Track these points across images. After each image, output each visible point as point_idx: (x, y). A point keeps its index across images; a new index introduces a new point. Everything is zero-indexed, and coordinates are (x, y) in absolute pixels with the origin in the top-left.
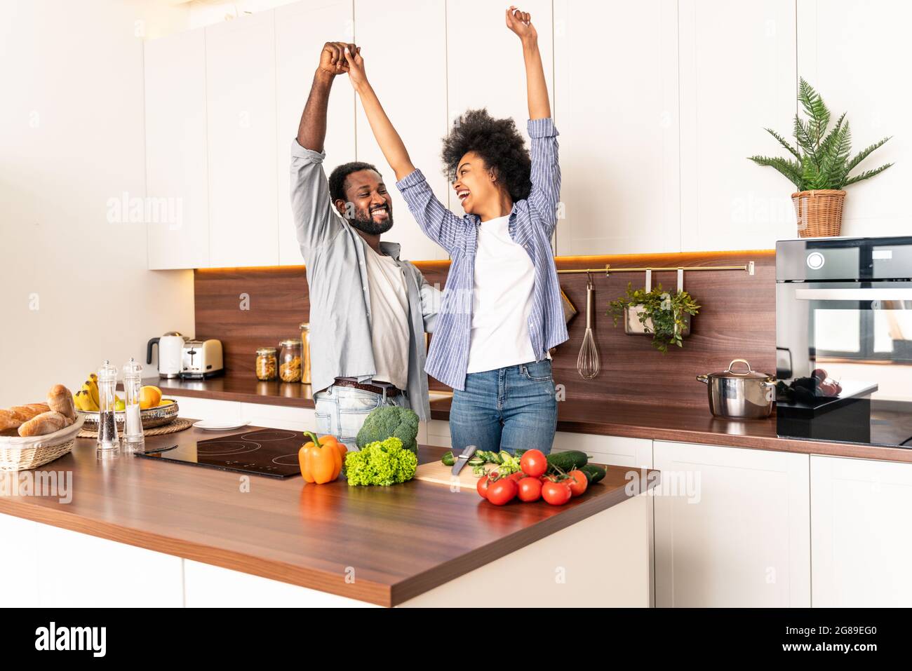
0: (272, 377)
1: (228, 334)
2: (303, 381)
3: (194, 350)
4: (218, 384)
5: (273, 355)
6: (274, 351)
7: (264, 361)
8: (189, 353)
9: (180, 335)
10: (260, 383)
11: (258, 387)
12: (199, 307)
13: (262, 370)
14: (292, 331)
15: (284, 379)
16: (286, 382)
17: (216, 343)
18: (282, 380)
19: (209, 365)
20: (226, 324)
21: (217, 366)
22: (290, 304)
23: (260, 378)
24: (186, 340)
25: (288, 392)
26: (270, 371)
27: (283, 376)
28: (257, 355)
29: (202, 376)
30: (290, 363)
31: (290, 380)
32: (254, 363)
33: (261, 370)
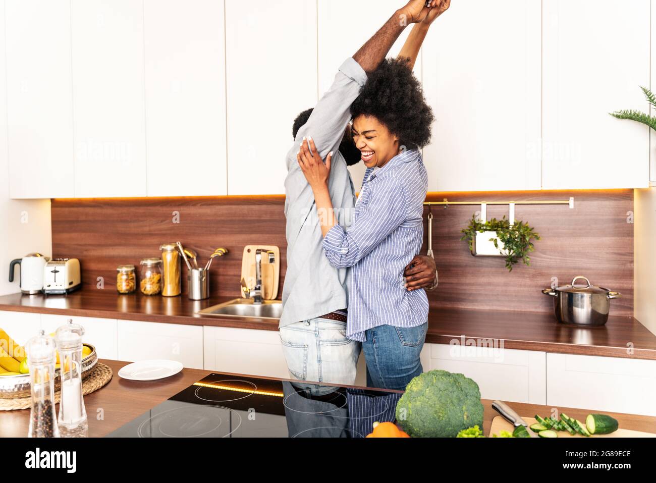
0: (132, 290)
1: (85, 253)
2: (164, 294)
3: (57, 269)
4: (77, 298)
5: (132, 271)
6: (133, 268)
7: (125, 277)
8: (52, 272)
9: (41, 255)
10: (121, 296)
11: (119, 302)
12: (54, 231)
13: (123, 285)
14: (150, 251)
15: (145, 292)
16: (147, 295)
17: (74, 262)
18: (143, 293)
19: (71, 281)
20: (85, 245)
21: (76, 282)
22: (146, 229)
23: (121, 292)
24: (47, 260)
25: (149, 307)
26: (130, 285)
27: (145, 290)
28: (118, 272)
29: (65, 291)
30: (150, 278)
31: (150, 293)
32: (115, 279)
33: (122, 285)
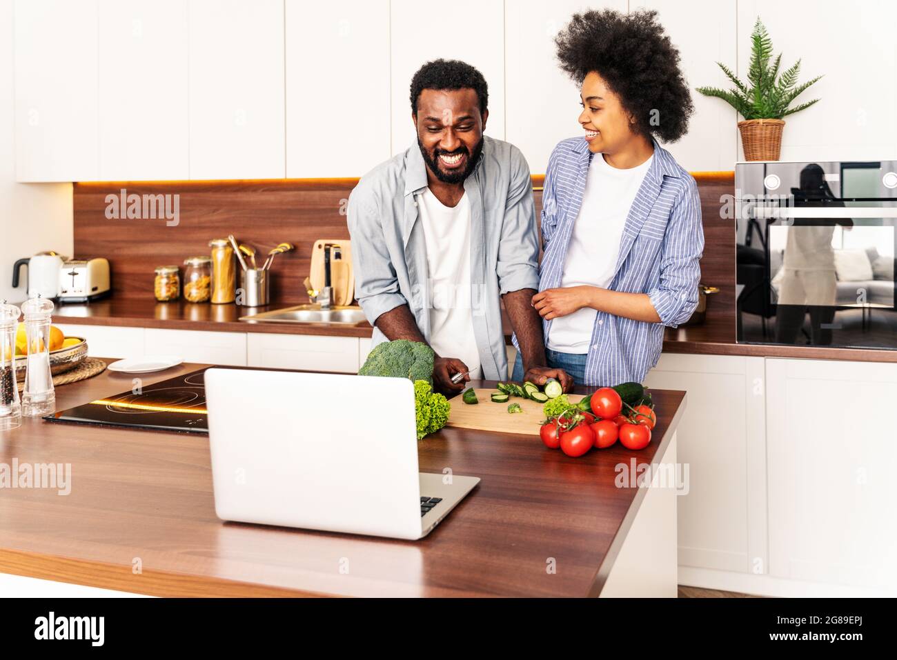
0: (174, 297)
1: (116, 252)
2: (213, 301)
3: (76, 272)
4: (105, 308)
5: (175, 274)
6: (176, 270)
7: (164, 281)
8: (70, 274)
9: (56, 254)
10: (159, 304)
11: (157, 310)
12: (78, 223)
13: (162, 289)
14: (198, 248)
15: (190, 299)
16: (192, 303)
17: (102, 263)
18: (187, 300)
19: (94, 286)
20: (116, 242)
21: (104, 287)
22: (195, 221)
23: (160, 299)
24: (64, 259)
25: (195, 314)
26: (172, 291)
27: (189, 296)
28: (156, 274)
29: (86, 299)
30: (197, 282)
31: (196, 300)
32: (152, 283)
33: (160, 290)
